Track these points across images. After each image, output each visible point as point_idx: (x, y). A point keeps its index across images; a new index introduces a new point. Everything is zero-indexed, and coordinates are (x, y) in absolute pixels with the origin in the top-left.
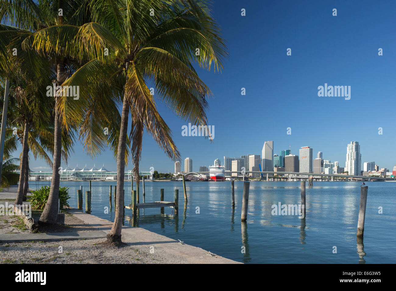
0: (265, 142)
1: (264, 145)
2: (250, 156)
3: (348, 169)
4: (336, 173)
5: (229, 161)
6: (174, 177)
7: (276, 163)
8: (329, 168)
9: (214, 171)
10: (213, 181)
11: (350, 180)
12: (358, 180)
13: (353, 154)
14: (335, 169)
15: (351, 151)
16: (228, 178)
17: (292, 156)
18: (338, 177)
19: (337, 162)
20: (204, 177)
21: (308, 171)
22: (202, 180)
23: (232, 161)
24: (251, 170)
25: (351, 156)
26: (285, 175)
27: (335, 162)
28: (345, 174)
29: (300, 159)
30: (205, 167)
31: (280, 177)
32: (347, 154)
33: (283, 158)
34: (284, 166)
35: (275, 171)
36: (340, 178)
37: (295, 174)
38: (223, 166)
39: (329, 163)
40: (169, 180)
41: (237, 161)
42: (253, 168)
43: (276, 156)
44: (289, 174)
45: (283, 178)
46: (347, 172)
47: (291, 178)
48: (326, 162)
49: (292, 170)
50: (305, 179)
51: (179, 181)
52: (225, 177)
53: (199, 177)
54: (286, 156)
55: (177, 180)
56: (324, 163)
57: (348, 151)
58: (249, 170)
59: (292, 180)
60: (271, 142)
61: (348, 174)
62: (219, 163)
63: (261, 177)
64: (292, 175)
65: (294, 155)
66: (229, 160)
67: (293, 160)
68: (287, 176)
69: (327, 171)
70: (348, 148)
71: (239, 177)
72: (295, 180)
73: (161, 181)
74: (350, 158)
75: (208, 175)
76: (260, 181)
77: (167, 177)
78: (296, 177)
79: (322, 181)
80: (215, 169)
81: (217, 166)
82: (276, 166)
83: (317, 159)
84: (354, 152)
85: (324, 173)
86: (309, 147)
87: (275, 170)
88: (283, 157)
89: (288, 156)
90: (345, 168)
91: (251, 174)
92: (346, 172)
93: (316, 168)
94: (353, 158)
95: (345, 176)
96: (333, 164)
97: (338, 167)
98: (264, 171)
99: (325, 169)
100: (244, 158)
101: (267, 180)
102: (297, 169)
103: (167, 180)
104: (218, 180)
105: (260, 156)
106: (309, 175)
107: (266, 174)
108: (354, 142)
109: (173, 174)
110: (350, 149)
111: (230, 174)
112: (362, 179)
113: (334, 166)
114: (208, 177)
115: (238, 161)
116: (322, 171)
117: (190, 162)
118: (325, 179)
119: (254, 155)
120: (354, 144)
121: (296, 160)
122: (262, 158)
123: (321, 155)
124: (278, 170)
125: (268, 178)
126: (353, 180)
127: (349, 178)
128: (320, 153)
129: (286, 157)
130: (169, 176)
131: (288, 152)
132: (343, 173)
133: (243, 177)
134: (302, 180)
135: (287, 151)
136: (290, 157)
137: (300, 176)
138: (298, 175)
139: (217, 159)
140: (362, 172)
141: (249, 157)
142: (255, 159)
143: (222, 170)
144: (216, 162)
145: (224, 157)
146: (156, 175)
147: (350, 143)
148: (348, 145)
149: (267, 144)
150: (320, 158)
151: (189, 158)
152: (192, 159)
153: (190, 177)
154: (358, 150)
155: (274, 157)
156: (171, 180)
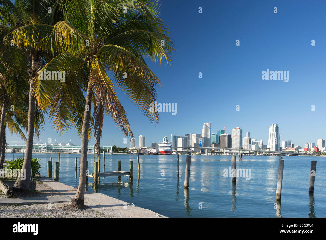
0: (205, 123)
1: (204, 125)
2: (192, 135)
3: (270, 146)
4: (261, 150)
5: (175, 138)
6: (130, 151)
7: (213, 140)
8: (255, 145)
9: (163, 146)
10: (162, 154)
11: (271, 154)
12: (277, 155)
13: (274, 134)
14: (260, 146)
15: (273, 131)
16: (174, 152)
17: (226, 135)
18: (262, 152)
19: (261, 140)
20: (155, 151)
21: (238, 147)
22: (153, 153)
23: (178, 138)
24: (193, 146)
25: (273, 136)
26: (220, 150)
27: (260, 141)
28: (267, 150)
29: (232, 137)
30: (156, 143)
31: (217, 152)
32: (269, 134)
33: (219, 136)
34: (220, 143)
36: (264, 153)
37: (228, 150)
38: (170, 142)
39: (255, 141)
40: (126, 154)
41: (181, 138)
42: (195, 144)
43: (213, 135)
44: (223, 150)
45: (219, 153)
46: (269, 148)
47: (225, 153)
48: (253, 140)
49: (226, 146)
50: (236, 153)
51: (134, 154)
52: (172, 151)
53: (151, 151)
54: (221, 135)
55: (132, 153)
56: (251, 141)
57: (270, 131)
58: (191, 145)
59: (226, 154)
60: (210, 123)
61: (270, 150)
62: (167, 140)
63: (201, 151)
64: (226, 150)
65: (228, 134)
66: (175, 137)
67: (226, 138)
68: (222, 151)
69: (253, 147)
70: (270, 129)
71: (183, 152)
72: (228, 154)
73: (119, 154)
74: (271, 137)
75: (158, 149)
76: (200, 154)
77: (124, 151)
78: (229, 152)
79: (250, 155)
80: (164, 144)
81: (166, 143)
82: (213, 143)
83: (246, 137)
84: (275, 132)
85: (252, 149)
86: (239, 128)
87: (213, 146)
90: (267, 145)
91: (193, 149)
92: (268, 148)
93: (245, 144)
95: (267, 151)
96: (258, 141)
97: (262, 144)
98: (203, 146)
99: (252, 145)
100: (187, 136)
101: (206, 154)
102: (230, 145)
103: (124, 154)
104: (166, 154)
105: (200, 134)
106: (239, 151)
107: (205, 149)
108: (275, 125)
109: (129, 149)
110: (272, 130)
111: (176, 149)
112: (281, 154)
113: (259, 144)
114: (158, 151)
115: (182, 139)
116: (250, 147)
117: (143, 139)
118: (252, 154)
119: (196, 134)
120: (275, 126)
121: (229, 138)
122: (202, 137)
123: (249, 135)
124: (215, 146)
125: (207, 152)
126: (274, 154)
127: (271, 153)
128: (249, 132)
130: (125, 150)
131: (223, 132)
132: (266, 149)
133: (186, 152)
134: (234, 154)
135: (222, 130)
136: (225, 135)
137: (232, 151)
139: (166, 137)
140: (281, 148)
141: (191, 135)
142: (196, 137)
143: (169, 146)
144: (165, 139)
145: (171, 135)
146: (115, 149)
147: (272, 125)
148: (270, 126)
149: (206, 125)
150: (248, 137)
151: (142, 135)
152: (145, 137)
153: (143, 151)
154: (278, 131)
155: (212, 136)
156: (127, 153)
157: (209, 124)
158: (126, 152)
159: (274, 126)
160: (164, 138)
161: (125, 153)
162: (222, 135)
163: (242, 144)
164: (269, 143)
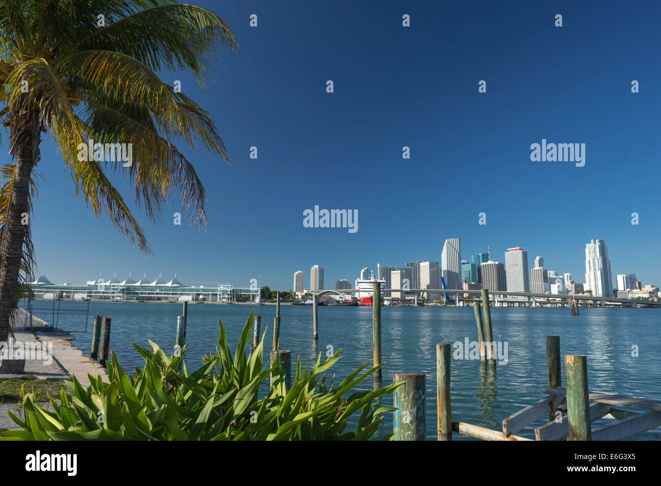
0: (447, 240)
1: (445, 245)
2: (421, 264)
3: (590, 286)
4: (572, 293)
5: (386, 272)
6: (296, 297)
7: (465, 275)
8: (557, 283)
9: (367, 288)
10: (364, 306)
12: (614, 305)
13: (596, 261)
14: (568, 284)
15: (594, 255)
17: (493, 264)
19: (568, 274)
20: (348, 298)
21: (522, 290)
22: (347, 304)
23: (392, 272)
24: (424, 287)
25: (595, 265)
27: (565, 275)
28: (586, 294)
29: (507, 268)
30: (346, 282)
32: (587, 261)
33: (477, 267)
34: (480, 281)
35: (464, 289)
37: (500, 295)
40: (289, 304)
41: (399, 271)
42: (427, 284)
43: (465, 264)
46: (590, 292)
48: (551, 274)
49: (494, 287)
51: (308, 305)
54: (482, 264)
55: (303, 302)
56: (549, 276)
57: (587, 255)
58: (419, 285)
60: (457, 240)
61: (592, 295)
63: (445, 299)
65: (497, 263)
66: (386, 269)
67: (495, 271)
69: (554, 289)
70: (587, 251)
71: (404, 300)
72: (505, 305)
74: (592, 268)
75: (353, 294)
76: (445, 305)
77: (286, 297)
78: (503, 300)
80: (369, 284)
82: (466, 281)
83: (535, 268)
84: (598, 256)
85: (551, 293)
86: (520, 249)
87: (465, 287)
88: (477, 265)
89: (487, 263)
90: (584, 284)
92: (587, 292)
93: (537, 285)
94: (597, 268)
95: (586, 297)
96: (561, 277)
99: (552, 285)
100: (411, 267)
101: (457, 305)
102: (502, 285)
103: (286, 304)
105: (438, 263)
106: (529, 297)
108: (597, 241)
110: (592, 251)
111: (389, 294)
112: (619, 303)
114: (355, 299)
115: (401, 272)
117: (320, 272)
119: (429, 262)
120: (598, 244)
121: (501, 271)
122: (443, 269)
123: (541, 263)
124: (470, 287)
126: (605, 305)
127: (598, 302)
128: (540, 259)
129: (483, 266)
130: (288, 295)
131: (485, 258)
132: (583, 292)
135: (483, 255)
136: (490, 264)
137: (510, 298)
138: (505, 296)
139: (366, 268)
140: (616, 291)
141: (419, 264)
142: (431, 267)
144: (364, 274)
145: (378, 264)
146: (266, 294)
147: (591, 242)
148: (587, 245)
149: (449, 243)
150: (542, 268)
151: (318, 266)
152: (323, 268)
153: (325, 298)
154: (605, 254)
155: (462, 266)
156: (291, 303)
157: (455, 242)
158: (290, 301)
159: (595, 243)
160: (363, 270)
161: (288, 302)
162: (485, 263)
163: (530, 282)
164: (587, 280)
